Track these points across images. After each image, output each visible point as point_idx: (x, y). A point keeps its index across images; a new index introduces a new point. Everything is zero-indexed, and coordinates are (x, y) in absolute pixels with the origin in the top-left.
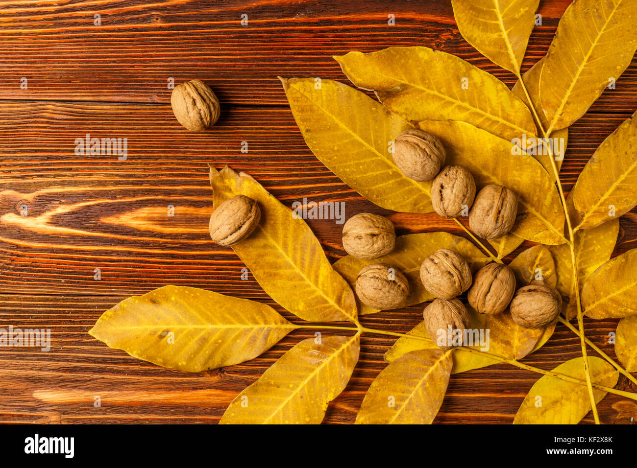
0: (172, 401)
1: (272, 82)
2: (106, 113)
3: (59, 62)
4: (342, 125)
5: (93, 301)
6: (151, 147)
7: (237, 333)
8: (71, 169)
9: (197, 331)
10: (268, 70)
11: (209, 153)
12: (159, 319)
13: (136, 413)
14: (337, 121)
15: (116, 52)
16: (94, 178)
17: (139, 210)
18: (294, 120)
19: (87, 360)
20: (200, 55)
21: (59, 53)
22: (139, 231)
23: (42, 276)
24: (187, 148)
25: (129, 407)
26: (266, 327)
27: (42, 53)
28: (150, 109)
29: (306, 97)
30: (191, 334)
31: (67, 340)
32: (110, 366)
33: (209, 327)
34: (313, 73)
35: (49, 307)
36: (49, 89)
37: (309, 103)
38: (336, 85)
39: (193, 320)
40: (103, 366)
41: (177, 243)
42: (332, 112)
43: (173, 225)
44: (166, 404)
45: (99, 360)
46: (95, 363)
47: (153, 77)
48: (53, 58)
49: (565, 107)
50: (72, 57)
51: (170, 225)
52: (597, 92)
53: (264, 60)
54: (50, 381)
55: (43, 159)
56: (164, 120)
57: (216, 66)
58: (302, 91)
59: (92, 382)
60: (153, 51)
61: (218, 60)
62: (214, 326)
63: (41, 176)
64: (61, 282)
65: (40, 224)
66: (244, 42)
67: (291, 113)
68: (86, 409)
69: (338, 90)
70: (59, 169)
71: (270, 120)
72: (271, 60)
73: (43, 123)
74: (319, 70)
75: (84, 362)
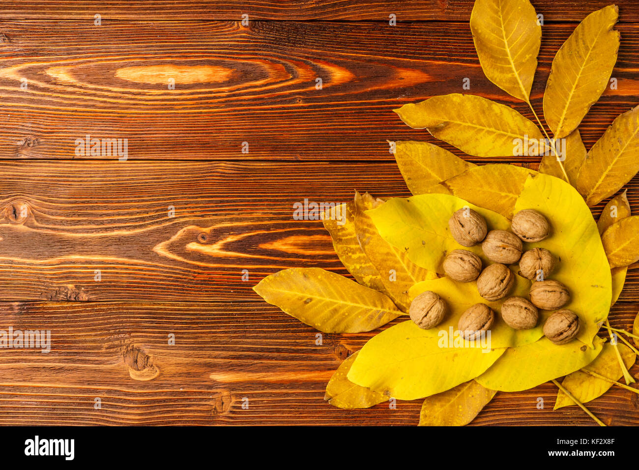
0: (313, 379)
1: (383, 144)
2: (263, 169)
3: (229, 132)
4: (434, 174)
5: (254, 306)
6: (296, 193)
7: (360, 311)
8: (238, 209)
9: (332, 304)
10: (380, 135)
11: (337, 196)
12: (306, 289)
13: (286, 388)
14: (430, 171)
15: (270, 124)
16: (255, 215)
17: (287, 238)
18: (399, 171)
19: (249, 350)
20: (331, 126)
21: (229, 126)
22: (287, 253)
23: (217, 288)
24: (321, 192)
25: (280, 384)
26: (382, 310)
27: (217, 126)
28: (295, 165)
29: (407, 155)
30: (328, 305)
31: (234, 335)
32: (267, 354)
33: (341, 302)
34: (412, 137)
35: (222, 311)
36: (222, 152)
37: (410, 159)
38: (429, 146)
39: (330, 295)
40: (261, 354)
41: (315, 262)
42: (426, 165)
43: (312, 248)
44: (308, 381)
45: (259, 350)
46: (255, 352)
47: (297, 142)
48: (224, 129)
49: (564, 122)
50: (238, 129)
51: (309, 249)
52: (585, 109)
53: (376, 128)
54: (222, 366)
55: (217, 202)
56: (305, 173)
57: (342, 133)
58: (404, 150)
59: (253, 366)
60: (297, 123)
61: (343, 129)
62: (345, 303)
63: (216, 215)
64: (231, 292)
65: (214, 249)
66: (362, 116)
67: (397, 166)
68: (249, 387)
69: (430, 149)
70: (229, 210)
71: (382, 171)
72: (381, 128)
73: (217, 176)
74: (416, 135)
75: (247, 351)
